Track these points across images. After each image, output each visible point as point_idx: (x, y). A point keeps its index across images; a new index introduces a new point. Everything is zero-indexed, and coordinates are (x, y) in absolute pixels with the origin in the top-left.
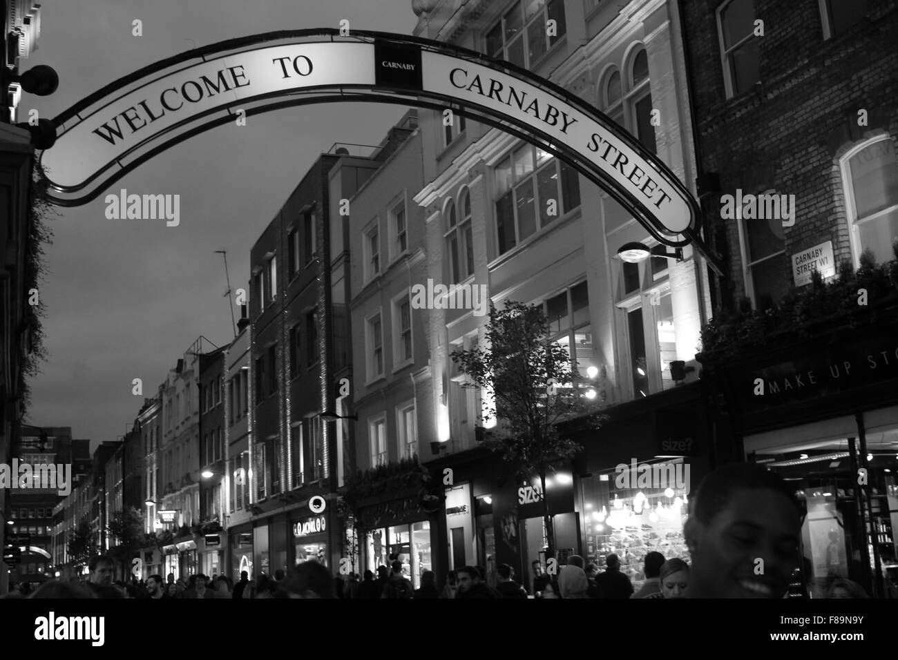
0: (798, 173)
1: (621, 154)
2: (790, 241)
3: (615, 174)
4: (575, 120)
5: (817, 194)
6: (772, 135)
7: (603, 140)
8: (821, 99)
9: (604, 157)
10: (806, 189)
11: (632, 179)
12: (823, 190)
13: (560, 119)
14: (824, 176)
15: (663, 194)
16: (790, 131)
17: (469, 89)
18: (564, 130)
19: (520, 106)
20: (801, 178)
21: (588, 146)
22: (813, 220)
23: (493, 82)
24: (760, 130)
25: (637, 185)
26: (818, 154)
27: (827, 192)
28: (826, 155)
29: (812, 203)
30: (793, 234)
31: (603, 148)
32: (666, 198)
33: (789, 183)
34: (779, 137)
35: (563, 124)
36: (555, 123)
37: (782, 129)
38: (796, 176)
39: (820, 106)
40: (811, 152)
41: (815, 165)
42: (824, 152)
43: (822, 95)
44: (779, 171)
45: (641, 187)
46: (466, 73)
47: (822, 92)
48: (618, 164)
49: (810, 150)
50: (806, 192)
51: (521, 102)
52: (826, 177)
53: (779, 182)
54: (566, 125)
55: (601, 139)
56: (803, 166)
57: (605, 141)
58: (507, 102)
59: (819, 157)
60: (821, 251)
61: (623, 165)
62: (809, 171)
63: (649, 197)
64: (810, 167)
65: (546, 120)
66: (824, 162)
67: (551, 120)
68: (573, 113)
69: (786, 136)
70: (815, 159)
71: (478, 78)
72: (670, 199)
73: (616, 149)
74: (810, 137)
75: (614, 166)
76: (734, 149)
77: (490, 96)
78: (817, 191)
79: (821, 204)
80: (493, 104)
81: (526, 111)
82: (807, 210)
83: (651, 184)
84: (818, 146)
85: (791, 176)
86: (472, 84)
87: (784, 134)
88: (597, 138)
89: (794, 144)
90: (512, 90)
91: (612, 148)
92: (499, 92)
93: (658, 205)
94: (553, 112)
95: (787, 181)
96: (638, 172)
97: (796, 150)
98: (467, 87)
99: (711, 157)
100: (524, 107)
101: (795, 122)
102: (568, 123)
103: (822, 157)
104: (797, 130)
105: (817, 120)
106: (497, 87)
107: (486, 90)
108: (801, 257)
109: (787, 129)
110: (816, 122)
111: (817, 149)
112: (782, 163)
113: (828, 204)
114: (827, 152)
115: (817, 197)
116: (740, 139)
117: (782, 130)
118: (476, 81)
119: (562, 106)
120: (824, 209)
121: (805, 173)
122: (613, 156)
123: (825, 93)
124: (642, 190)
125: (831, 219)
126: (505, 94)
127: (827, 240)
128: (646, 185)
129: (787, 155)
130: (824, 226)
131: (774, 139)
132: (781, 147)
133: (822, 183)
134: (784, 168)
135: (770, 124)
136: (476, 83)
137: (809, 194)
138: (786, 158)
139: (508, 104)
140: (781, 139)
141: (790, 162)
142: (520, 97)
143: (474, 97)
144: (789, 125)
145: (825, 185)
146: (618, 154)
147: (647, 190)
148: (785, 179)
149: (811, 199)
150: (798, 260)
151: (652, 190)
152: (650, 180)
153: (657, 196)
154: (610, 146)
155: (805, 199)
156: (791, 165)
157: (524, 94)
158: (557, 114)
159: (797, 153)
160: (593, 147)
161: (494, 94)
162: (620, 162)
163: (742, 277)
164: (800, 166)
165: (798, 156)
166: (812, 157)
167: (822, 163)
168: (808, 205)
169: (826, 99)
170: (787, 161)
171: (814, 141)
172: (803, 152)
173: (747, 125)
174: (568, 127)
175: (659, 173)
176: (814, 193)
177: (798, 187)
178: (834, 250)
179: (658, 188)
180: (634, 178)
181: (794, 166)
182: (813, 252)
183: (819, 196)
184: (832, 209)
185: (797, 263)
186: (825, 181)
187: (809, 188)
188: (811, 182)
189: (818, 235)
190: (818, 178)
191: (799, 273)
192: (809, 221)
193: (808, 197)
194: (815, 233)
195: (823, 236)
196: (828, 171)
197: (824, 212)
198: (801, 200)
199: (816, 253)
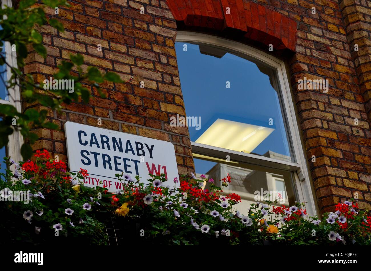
5: (137, 52)
14: (155, 34)
22: (124, 89)
27: (160, 62)
28: (160, 7)
29: (121, 60)
52: (159, 38)
60: (151, 151)
78: (135, 47)
79: (145, 73)
108: (93, 135)
113: (163, 82)
120: (152, 85)
125: (170, 111)
130: (152, 112)
133: (149, 42)
145: (157, 49)
149: (119, 52)
150: (88, 138)
168: (112, 57)
182: (128, 142)
183: (141, 59)
184: (173, 95)
185: (84, 142)
186: (157, 43)
187: (115, 32)
188: (123, 25)
189: (134, 119)
190: (140, 29)
191: (86, 161)
192: (113, 85)
193: (112, 44)
194: (125, 111)
195: (144, 125)
196: (164, 32)
197: (152, 89)
198: (92, 38)
199: (138, 149)
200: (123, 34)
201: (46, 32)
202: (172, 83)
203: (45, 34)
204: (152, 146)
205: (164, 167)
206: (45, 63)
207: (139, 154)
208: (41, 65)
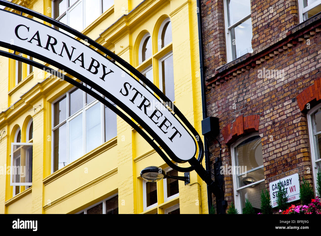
0: (276, 121)
1: (145, 99)
2: (268, 172)
3: (140, 113)
4: (111, 71)
5: (289, 137)
6: (259, 91)
7: (132, 88)
8: (295, 67)
9: (132, 101)
10: (281, 133)
11: (153, 118)
12: (294, 135)
13: (100, 69)
14: (295, 124)
15: (175, 131)
16: (272, 89)
17: (30, 42)
18: (103, 78)
19: (70, 57)
20: (278, 125)
21: (121, 92)
22: (286, 157)
23: (50, 37)
24: (250, 88)
25: (156, 123)
26: (291, 107)
27: (296, 136)
28: (296, 109)
29: (285, 144)
30: (270, 167)
31: (132, 93)
32: (178, 134)
33: (269, 128)
34: (263, 93)
35: (103, 74)
36: (96, 72)
37: (266, 87)
38: (274, 123)
39: (294, 72)
40: (286, 106)
41: (288, 115)
42: (296, 106)
43: (296, 64)
44: (262, 118)
45: (159, 124)
46: (28, 28)
47: (295, 62)
48: (143, 106)
49: (285, 104)
50: (282, 135)
51: (70, 55)
52: (296, 125)
53: (261, 127)
54: (105, 74)
55: (131, 86)
56: (280, 116)
57: (134, 89)
58: (60, 54)
59: (291, 110)
60: (291, 181)
61: (147, 108)
62: (284, 120)
63: (165, 133)
64: (284, 117)
65: (89, 70)
66: (294, 114)
67: (93, 69)
68: (110, 65)
69: (269, 93)
70: (289, 111)
71: (37, 33)
72: (181, 135)
73: (142, 95)
74: (285, 95)
75: (140, 107)
76: (230, 100)
77: (47, 48)
78: (289, 135)
79: (291, 145)
80: (49, 54)
81: (74, 62)
82: (281, 149)
83: (167, 123)
84: (291, 101)
85: (271, 123)
86: (33, 38)
87: (266, 91)
88: (127, 86)
89: (274, 99)
90: (65, 45)
91: (139, 94)
92: (54, 46)
93: (171, 139)
94: (95, 64)
95: (268, 126)
96: (158, 114)
97: (275, 104)
98: (29, 40)
99: (213, 105)
100: (73, 58)
101: (275, 83)
102: (106, 73)
103: (293, 111)
104: (277, 89)
105: (291, 82)
106: (52, 41)
107: (44, 44)
108: (276, 184)
109: (269, 87)
110: (291, 83)
111: (290, 104)
112: (265, 113)
113: (297, 145)
114: (297, 107)
115: (289, 140)
116: (235, 93)
117: (265, 89)
118: (36, 35)
119: (102, 60)
120: (294, 149)
121: (280, 121)
122: (139, 100)
123: (298, 62)
124: (160, 127)
125: (299, 157)
126: (58, 47)
127: (296, 172)
128: (163, 123)
129: (269, 107)
130: (294, 162)
131: (260, 95)
132: (265, 101)
133: (293, 129)
134: (266, 117)
135: (257, 83)
136: (36, 37)
137: (283, 137)
138: (267, 110)
139: (61, 55)
140: (265, 95)
141: (271, 112)
142: (70, 51)
143: (33, 47)
144: (271, 85)
145: (295, 131)
146: (143, 98)
147: (164, 127)
148: (266, 125)
149: (285, 141)
150: (274, 187)
151: (167, 127)
152: (166, 120)
153: (171, 132)
154: (138, 92)
155: (280, 141)
156: (271, 114)
157: (74, 48)
158: (98, 66)
159: (275, 106)
160: (125, 93)
161: (50, 47)
162: (143, 105)
163: (233, 197)
164: (278, 116)
165: (276, 108)
166: (286, 110)
167: (293, 114)
168: (282, 145)
169: (299, 67)
170: (268, 111)
171: (288, 98)
172: (280, 106)
173: (241, 83)
174: (106, 76)
175: (174, 115)
176: (287, 136)
177: (275, 131)
178: (300, 180)
179: (172, 126)
180: (155, 118)
181: (273, 115)
182: (285, 181)
183: (291, 139)
184: (300, 149)
185: (273, 189)
186: (295, 128)
187: (283, 133)
188: (285, 128)
189: (289, 168)
190: (290, 125)
191: (274, 197)
192: (283, 158)
193: (283, 139)
194: (286, 167)
195: (292, 169)
196: (297, 121)
197: (294, 151)
198: (277, 141)
199: (287, 182)
200: (286, 132)
201: (265, 148)
202: (300, 144)
203: (265, 149)
204: (291, 179)
205: (295, 186)
206: (266, 162)
207: (288, 185)
208: (265, 163)
